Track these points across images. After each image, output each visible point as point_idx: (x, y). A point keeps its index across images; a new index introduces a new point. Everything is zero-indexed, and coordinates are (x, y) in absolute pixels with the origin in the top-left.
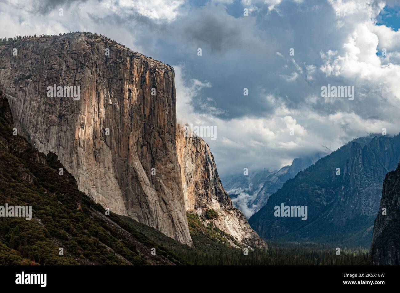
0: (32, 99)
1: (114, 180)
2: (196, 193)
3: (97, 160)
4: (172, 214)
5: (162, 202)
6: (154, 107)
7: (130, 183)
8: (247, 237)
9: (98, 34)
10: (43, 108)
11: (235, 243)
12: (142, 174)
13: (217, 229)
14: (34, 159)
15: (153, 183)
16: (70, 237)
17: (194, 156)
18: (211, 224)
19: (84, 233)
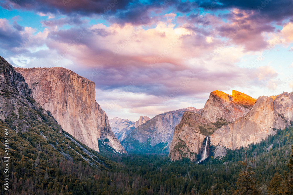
0: (38, 92)
1: (69, 125)
2: (101, 131)
3: (63, 117)
4: (92, 139)
5: (88, 135)
6: (87, 98)
7: (76, 127)
8: (120, 149)
9: (66, 68)
10: (43, 95)
11: (116, 151)
12: (81, 123)
13: (109, 146)
14: (43, 112)
15: (85, 127)
16: (57, 144)
17: (101, 117)
18: (106, 144)
19: (63, 143)
